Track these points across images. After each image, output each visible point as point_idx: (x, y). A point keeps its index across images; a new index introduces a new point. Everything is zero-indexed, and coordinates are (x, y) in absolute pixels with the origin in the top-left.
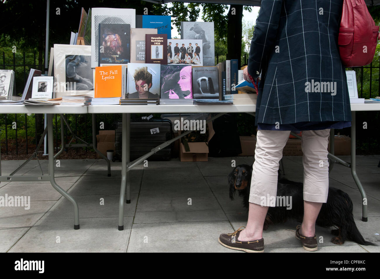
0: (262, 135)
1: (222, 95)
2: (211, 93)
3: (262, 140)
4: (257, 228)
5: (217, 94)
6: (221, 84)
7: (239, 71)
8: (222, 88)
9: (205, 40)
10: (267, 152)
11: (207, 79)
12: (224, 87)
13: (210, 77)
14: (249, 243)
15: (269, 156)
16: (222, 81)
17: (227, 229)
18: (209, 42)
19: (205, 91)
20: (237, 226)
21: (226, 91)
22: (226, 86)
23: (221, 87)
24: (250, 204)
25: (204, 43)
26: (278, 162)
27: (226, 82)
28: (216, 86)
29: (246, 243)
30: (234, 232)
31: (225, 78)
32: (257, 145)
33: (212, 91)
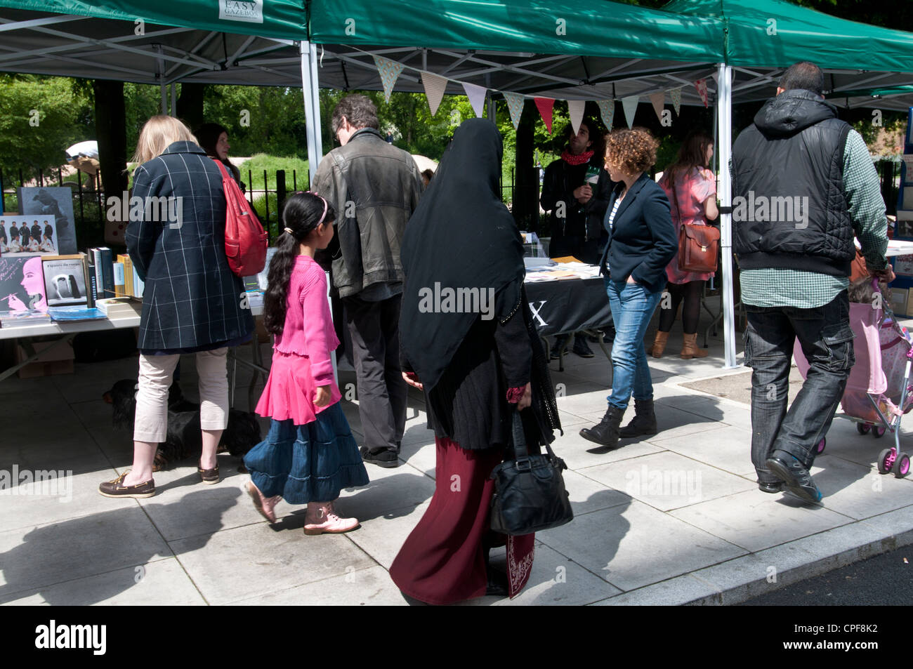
0: (145, 360)
1: (92, 298)
2: (75, 298)
3: (146, 366)
4: (145, 469)
5: (84, 299)
6: (88, 284)
7: (115, 265)
8: (92, 288)
9: (58, 215)
10: (152, 381)
11: (67, 277)
12: (94, 287)
13: (72, 274)
14: (136, 487)
15: (156, 384)
16: (91, 279)
17: (109, 475)
18: (65, 217)
19: (65, 295)
20: (121, 470)
21: (96, 293)
22: (96, 285)
23: (89, 288)
24: (135, 443)
25: (58, 219)
26: (167, 390)
27: (96, 281)
28: (81, 287)
29: (133, 487)
30: (118, 477)
31: (95, 276)
32: (140, 372)
33: (75, 293)
